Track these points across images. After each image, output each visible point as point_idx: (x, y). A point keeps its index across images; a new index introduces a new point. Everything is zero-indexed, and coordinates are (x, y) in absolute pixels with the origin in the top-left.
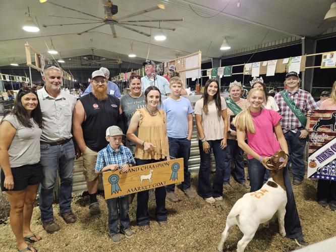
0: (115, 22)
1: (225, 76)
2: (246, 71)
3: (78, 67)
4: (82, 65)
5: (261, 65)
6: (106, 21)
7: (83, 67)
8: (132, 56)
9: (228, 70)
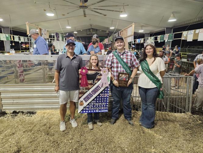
0: (86, 7)
1: (169, 40)
2: (184, 37)
3: (85, 36)
4: (87, 34)
5: (195, 32)
6: (81, 7)
7: (88, 35)
8: (112, 28)
9: (171, 36)
